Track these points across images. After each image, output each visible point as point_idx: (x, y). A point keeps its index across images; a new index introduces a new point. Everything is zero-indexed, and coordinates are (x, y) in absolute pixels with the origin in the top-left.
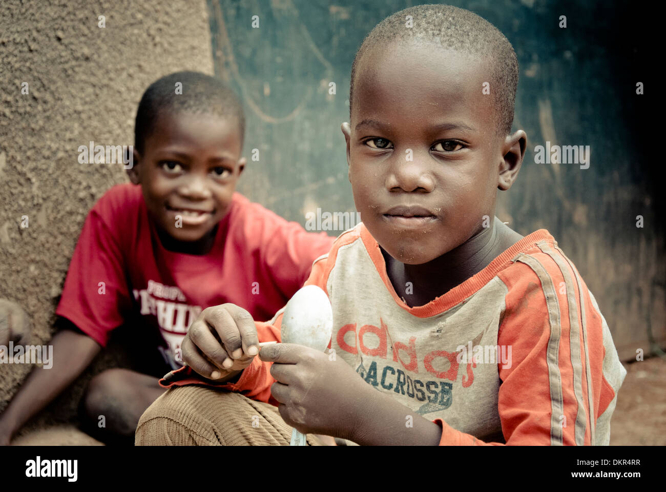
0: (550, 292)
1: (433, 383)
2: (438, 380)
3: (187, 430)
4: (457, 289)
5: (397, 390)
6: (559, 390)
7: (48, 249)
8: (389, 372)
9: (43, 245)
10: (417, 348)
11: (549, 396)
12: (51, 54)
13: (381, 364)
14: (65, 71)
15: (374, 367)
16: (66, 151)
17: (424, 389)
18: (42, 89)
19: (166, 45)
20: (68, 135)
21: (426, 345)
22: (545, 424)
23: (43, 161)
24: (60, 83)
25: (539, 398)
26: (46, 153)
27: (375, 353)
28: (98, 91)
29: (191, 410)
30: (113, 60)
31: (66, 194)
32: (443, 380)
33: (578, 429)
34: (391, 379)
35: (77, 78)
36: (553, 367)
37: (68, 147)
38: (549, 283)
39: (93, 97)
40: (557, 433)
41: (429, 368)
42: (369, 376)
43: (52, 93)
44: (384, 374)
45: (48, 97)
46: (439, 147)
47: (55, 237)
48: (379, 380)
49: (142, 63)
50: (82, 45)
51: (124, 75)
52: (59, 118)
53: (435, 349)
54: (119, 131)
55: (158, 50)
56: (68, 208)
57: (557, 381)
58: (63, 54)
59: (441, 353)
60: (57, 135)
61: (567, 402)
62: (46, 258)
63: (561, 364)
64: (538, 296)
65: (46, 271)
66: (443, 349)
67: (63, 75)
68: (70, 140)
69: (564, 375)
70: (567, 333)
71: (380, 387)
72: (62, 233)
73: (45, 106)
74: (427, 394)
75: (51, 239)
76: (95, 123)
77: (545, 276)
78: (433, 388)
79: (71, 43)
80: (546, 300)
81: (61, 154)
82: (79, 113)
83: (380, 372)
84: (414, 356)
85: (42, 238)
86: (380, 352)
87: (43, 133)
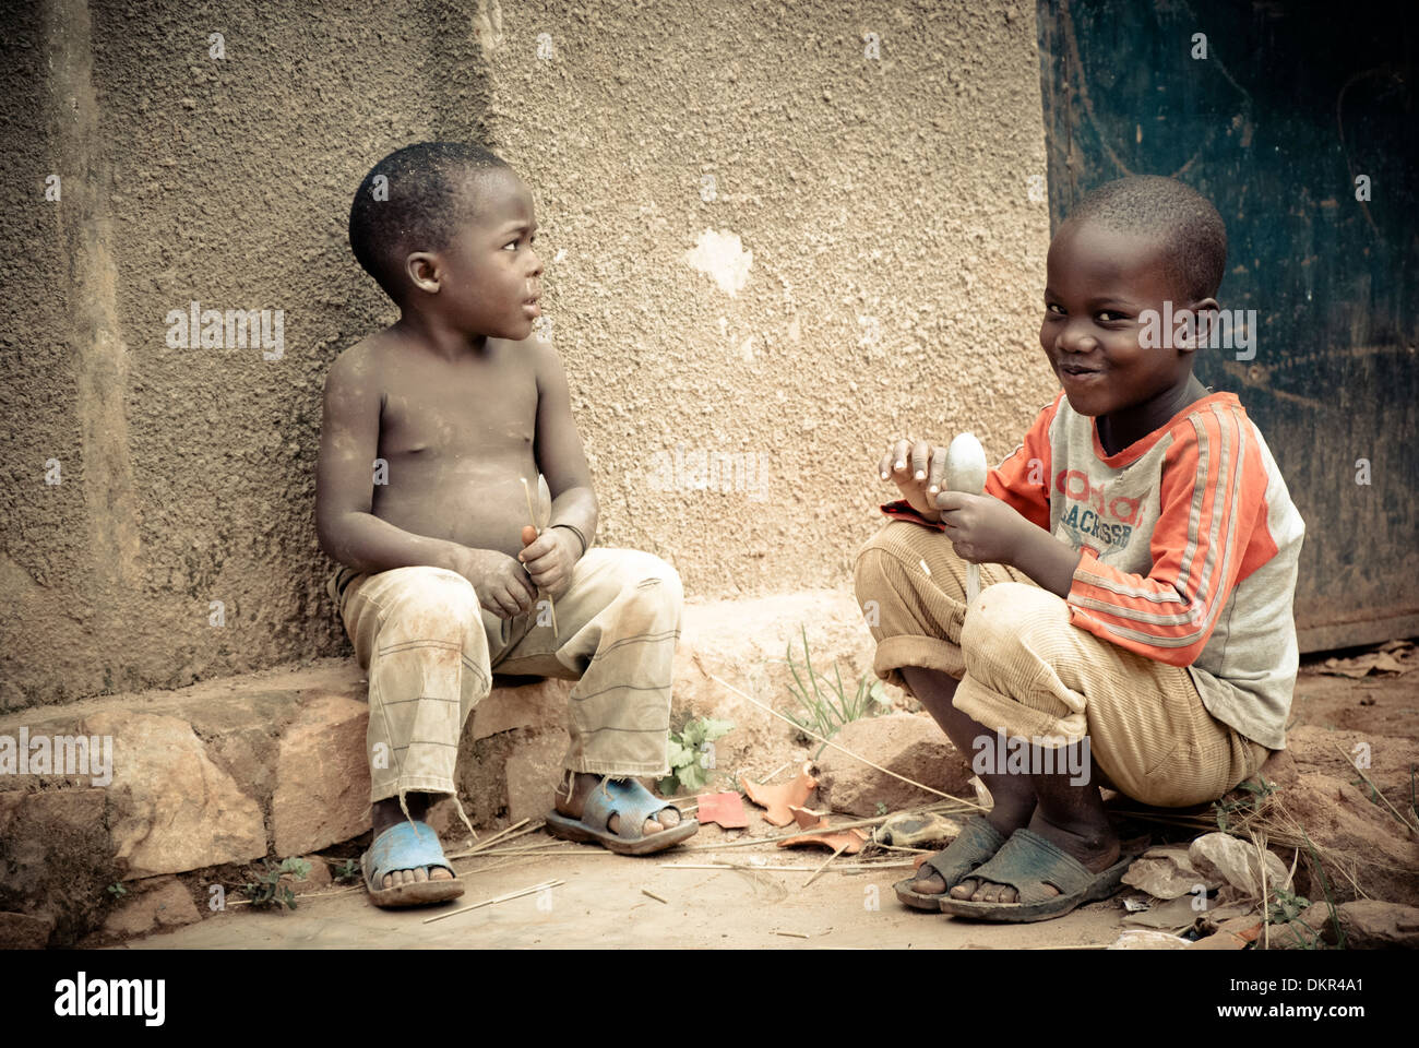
0: (1204, 448)
1: (1117, 527)
2: (1121, 524)
3: (899, 561)
4: (1141, 442)
5: (1093, 534)
6: (1195, 532)
7: (801, 370)
8: (1088, 516)
9: (795, 365)
10: (1105, 493)
11: (1187, 537)
12: (814, 121)
13: (1083, 507)
14: (832, 140)
15: (1075, 510)
16: (829, 245)
17: (1110, 532)
18: (802, 167)
19: (974, 93)
20: (833, 223)
21: (1110, 491)
22: (1176, 560)
23: (799, 258)
24: (825, 157)
25: (1180, 538)
26: (803, 248)
27: (1078, 497)
28: (875, 164)
29: (902, 543)
30: (899, 120)
31: (827, 299)
32: (1125, 524)
33: (1207, 566)
34: (1089, 523)
35: (848, 148)
36: (1195, 513)
37: (832, 240)
38: (1204, 439)
39: (868, 171)
40: (1186, 567)
41: (1114, 513)
42: (1070, 518)
43: (814, 170)
44: (1084, 518)
45: (809, 177)
46: (1105, 317)
47: (810, 354)
48: (1078, 523)
49: (938, 121)
50: (857, 105)
51: (913, 136)
52: (821, 202)
53: (1118, 495)
54: (902, 214)
55: (963, 100)
56: (828, 318)
57: (1194, 525)
58: (831, 119)
59: (1123, 499)
60: (818, 223)
61: (1200, 543)
62: (797, 380)
63: (1203, 510)
64: (1193, 450)
65: (797, 398)
66: (1126, 495)
67: (829, 147)
68: (835, 229)
69: (1202, 520)
70: (1213, 485)
71: (1079, 529)
72: (819, 350)
73: (804, 188)
74: (1113, 537)
75: (805, 357)
76: (869, 205)
77: (1203, 433)
78: (1117, 531)
79: (843, 104)
80: (1199, 454)
81: (822, 249)
82: (847, 193)
83: (1080, 515)
84: (1102, 502)
85: (794, 356)
86: (1083, 497)
87: (800, 223)
